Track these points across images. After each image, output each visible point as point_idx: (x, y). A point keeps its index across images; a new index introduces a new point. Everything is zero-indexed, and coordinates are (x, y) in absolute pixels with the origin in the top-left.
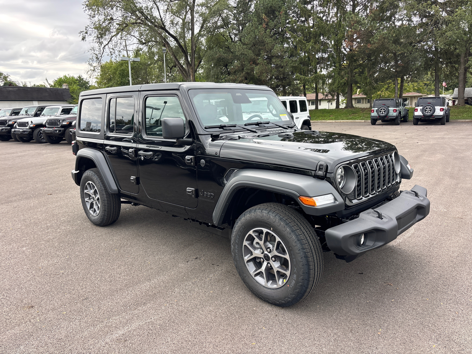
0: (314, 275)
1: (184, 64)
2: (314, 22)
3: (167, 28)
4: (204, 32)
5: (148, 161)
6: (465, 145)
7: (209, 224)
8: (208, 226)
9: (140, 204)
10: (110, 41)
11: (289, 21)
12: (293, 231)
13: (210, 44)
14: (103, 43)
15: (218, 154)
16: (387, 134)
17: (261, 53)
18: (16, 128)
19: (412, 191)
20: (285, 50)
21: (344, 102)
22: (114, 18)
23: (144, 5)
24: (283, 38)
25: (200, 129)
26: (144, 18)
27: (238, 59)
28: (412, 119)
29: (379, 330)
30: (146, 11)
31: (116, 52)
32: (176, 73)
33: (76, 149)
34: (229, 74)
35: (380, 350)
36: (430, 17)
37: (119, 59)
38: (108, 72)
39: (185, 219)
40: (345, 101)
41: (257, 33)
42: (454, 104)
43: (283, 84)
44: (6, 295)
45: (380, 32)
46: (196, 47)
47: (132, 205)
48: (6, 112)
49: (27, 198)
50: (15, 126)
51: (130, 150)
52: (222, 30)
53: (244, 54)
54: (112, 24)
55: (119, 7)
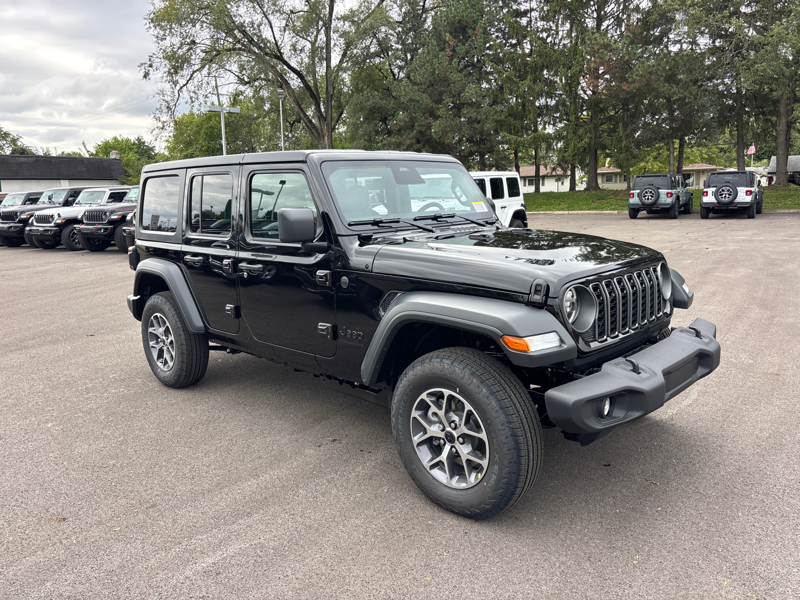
0: (528, 466)
1: (313, 117)
2: (532, 45)
3: (285, 57)
4: (348, 64)
5: (254, 280)
6: (788, 253)
7: (356, 383)
8: (354, 386)
9: (241, 351)
10: (190, 79)
11: (490, 45)
12: (492, 393)
13: (357, 84)
14: (178, 83)
15: (370, 268)
16: (655, 234)
17: (444, 98)
18: (32, 224)
19: (690, 328)
20: (484, 93)
21: (583, 179)
22: (196, 41)
23: (248, 20)
24: (481, 73)
25: (341, 226)
26: (246, 40)
27: (405, 109)
28: (699, 208)
29: (635, 558)
30: (251, 29)
31: (201, 97)
32: (300, 131)
33: (135, 260)
34: (389, 133)
35: (635, 589)
36: (727, 37)
37: (204, 110)
38: (186, 131)
39: (315, 376)
40: (585, 179)
41: (435, 64)
42: (770, 183)
43: (481, 150)
44: (20, 500)
45: (643, 63)
46: (334, 88)
47: (228, 353)
48: (16, 199)
49: (53, 342)
50: (30, 221)
51: (226, 262)
52: (377, 60)
53: (414, 100)
54: (194, 51)
55: (205, 22)
